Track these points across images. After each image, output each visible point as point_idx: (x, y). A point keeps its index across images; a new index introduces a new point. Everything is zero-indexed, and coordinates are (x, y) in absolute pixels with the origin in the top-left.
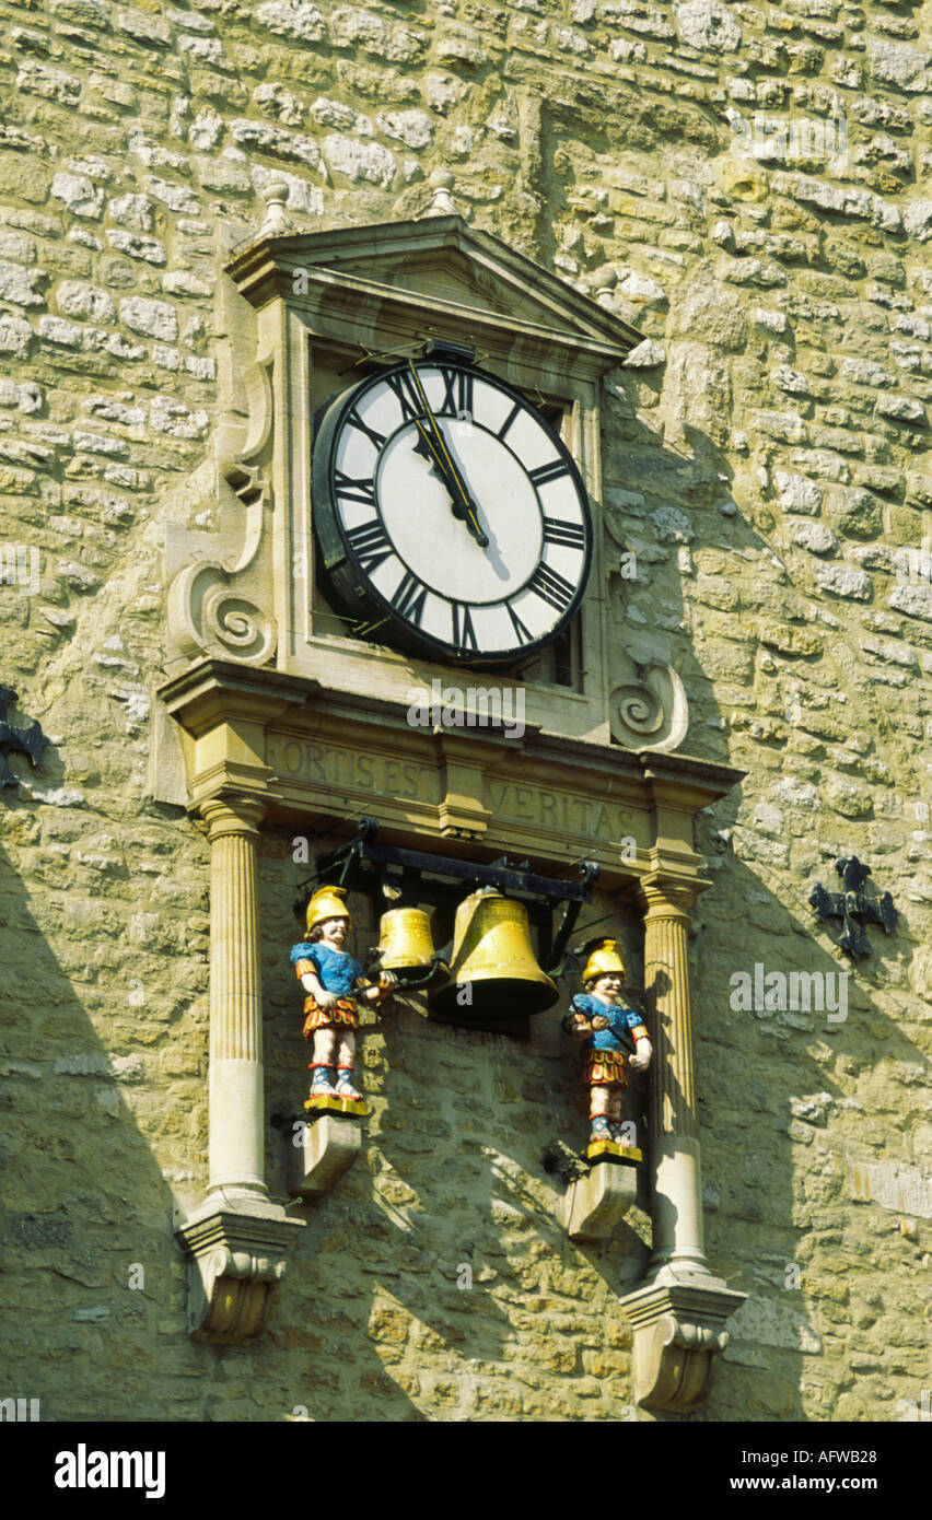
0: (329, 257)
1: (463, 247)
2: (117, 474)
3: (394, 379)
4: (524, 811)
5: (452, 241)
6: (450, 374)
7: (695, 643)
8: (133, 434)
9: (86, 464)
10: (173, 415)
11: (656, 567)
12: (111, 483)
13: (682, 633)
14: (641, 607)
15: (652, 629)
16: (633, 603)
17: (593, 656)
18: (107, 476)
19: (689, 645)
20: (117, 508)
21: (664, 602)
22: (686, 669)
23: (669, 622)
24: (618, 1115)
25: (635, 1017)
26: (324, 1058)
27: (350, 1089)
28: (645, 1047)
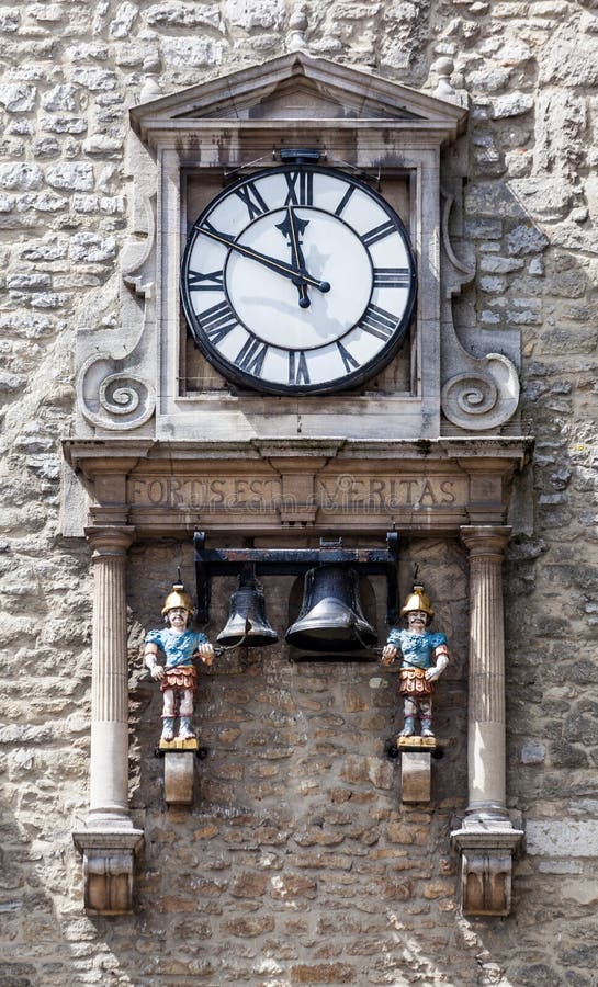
0: (189, 108)
2: (40, 300)
3: (242, 190)
5: (299, 71)
6: (292, 175)
7: (546, 328)
8: (54, 267)
9: (15, 298)
10: (88, 246)
11: (512, 276)
12: (36, 307)
13: (533, 324)
14: (496, 310)
15: (504, 326)
16: (489, 308)
17: (427, 364)
18: (33, 303)
19: (541, 332)
20: (40, 326)
21: (517, 303)
22: (537, 351)
23: (522, 317)
24: (428, 713)
25: (438, 639)
26: (167, 712)
27: (184, 732)
28: (442, 661)
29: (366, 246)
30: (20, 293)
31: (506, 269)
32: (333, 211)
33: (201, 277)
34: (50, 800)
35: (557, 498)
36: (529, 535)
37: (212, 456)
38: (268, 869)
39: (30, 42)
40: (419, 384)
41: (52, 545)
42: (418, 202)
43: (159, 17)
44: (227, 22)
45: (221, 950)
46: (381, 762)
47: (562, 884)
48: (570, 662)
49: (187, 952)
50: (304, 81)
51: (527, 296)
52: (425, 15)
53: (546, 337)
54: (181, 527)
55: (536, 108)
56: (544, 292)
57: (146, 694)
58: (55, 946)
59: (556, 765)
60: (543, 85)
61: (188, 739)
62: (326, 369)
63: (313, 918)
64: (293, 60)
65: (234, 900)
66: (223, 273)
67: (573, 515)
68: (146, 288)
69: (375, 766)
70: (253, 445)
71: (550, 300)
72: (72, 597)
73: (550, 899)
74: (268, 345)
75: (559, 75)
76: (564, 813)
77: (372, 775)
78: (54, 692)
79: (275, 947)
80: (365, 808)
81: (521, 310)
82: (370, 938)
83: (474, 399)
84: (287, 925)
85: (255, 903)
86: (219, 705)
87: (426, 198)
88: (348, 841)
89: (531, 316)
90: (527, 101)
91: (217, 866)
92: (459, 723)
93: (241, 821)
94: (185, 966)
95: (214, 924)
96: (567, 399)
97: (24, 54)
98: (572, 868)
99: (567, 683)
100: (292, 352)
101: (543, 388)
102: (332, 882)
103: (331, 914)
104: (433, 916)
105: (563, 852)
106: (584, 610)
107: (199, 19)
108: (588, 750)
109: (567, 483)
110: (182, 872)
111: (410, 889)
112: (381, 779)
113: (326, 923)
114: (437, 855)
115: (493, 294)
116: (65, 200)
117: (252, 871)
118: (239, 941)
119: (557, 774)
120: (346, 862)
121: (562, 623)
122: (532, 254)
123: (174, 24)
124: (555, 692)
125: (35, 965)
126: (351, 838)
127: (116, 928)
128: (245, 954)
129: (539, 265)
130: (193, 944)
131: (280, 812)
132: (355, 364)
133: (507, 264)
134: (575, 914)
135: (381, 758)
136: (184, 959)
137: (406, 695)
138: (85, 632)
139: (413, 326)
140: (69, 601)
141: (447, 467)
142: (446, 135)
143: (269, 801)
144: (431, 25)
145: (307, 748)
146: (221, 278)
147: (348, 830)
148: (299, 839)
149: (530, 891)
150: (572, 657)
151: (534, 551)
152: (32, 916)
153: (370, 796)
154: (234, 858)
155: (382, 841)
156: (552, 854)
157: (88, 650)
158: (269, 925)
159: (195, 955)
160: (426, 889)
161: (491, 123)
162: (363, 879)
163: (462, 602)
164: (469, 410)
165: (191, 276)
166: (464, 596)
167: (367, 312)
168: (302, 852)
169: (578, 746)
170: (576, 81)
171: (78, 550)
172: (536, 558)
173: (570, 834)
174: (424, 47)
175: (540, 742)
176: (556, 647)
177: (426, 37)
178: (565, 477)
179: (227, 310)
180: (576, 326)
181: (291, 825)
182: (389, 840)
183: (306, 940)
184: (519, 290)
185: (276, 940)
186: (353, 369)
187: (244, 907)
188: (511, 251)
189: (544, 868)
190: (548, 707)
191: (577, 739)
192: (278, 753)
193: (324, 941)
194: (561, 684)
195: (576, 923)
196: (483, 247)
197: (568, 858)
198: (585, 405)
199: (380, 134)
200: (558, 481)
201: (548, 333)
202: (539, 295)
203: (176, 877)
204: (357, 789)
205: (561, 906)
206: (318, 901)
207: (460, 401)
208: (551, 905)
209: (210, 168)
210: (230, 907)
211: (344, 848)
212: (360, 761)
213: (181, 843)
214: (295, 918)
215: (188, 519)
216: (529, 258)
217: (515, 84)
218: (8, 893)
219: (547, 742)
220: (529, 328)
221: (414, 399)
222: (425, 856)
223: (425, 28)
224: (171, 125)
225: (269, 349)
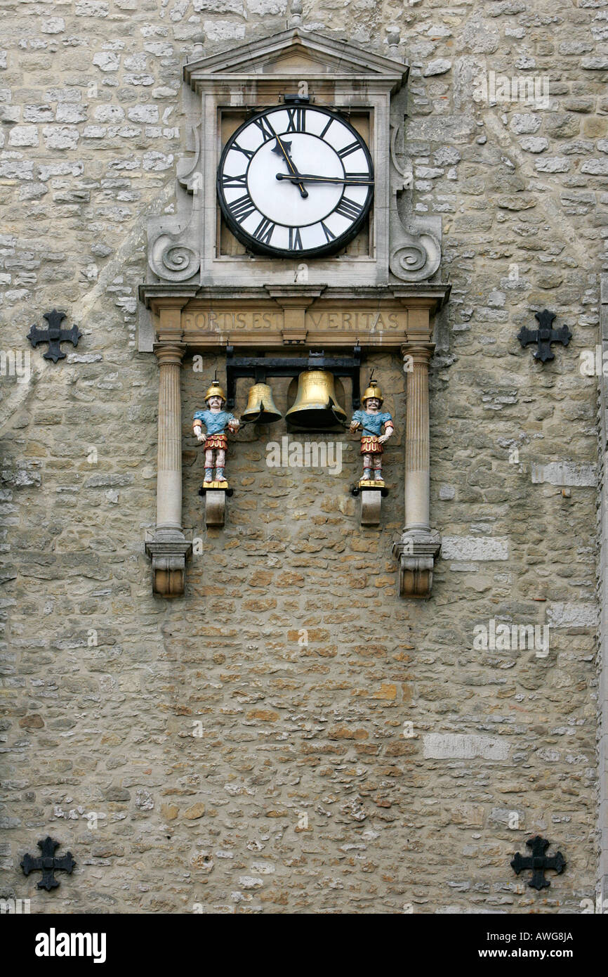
0: (224, 66)
1: (304, 43)
2: (123, 196)
3: (258, 121)
4: (332, 324)
5: (297, 41)
6: (292, 111)
7: (458, 215)
8: (132, 174)
9: (107, 195)
10: (155, 160)
11: (436, 180)
12: (120, 201)
13: (450, 212)
14: (425, 203)
15: (431, 213)
16: (420, 201)
17: (380, 237)
18: (118, 198)
19: (454, 217)
20: (123, 213)
21: (439, 198)
22: (452, 230)
23: (442, 208)
24: (379, 466)
25: (387, 416)
26: (208, 464)
27: (219, 477)
28: (389, 431)
29: (341, 158)
30: (109, 192)
31: (433, 176)
32: (319, 135)
33: (231, 179)
34: (129, 522)
35: (464, 327)
36: (446, 350)
37: (237, 296)
38: (273, 568)
39: (116, 24)
40: (375, 250)
41: (130, 358)
42: (375, 129)
43: (203, 8)
44: (248, 11)
45: (242, 620)
46: (347, 499)
47: (465, 578)
48: (472, 434)
49: (220, 621)
50: (300, 48)
51: (447, 194)
52: (380, 7)
53: (457, 221)
54: (217, 344)
55: (453, 69)
56: (458, 191)
57: (193, 454)
58: (133, 617)
59: (462, 501)
60: (459, 53)
61: (222, 481)
62: (313, 239)
63: (303, 599)
64: (292, 34)
65: (250, 588)
66: (245, 176)
67: (475, 338)
68: (194, 186)
69: (343, 500)
70: (265, 289)
71: (461, 197)
72: (144, 391)
73: (458, 588)
74: (275, 223)
75: (469, 46)
76: (466, 532)
77: (341, 507)
78: (131, 452)
79: (277, 618)
80: (336, 528)
81: (442, 203)
82: (340, 613)
83: (410, 261)
84: (285, 604)
85: (264, 590)
86: (241, 462)
87: (380, 126)
88: (324, 549)
89: (449, 207)
90: (447, 64)
91: (240, 566)
92: (399, 474)
93: (255, 537)
94: (218, 630)
95: (238, 604)
96: (471, 261)
97: (112, 32)
98: (472, 567)
99: (470, 448)
100: (291, 228)
101: (456, 254)
102: (315, 576)
103: (314, 597)
104: (381, 599)
105: (465, 557)
106: (481, 399)
107: (230, 9)
108: (482, 491)
109: (471, 316)
110: (217, 570)
111: (365, 580)
112: (347, 509)
113: (310, 603)
114: (384, 559)
115: (423, 192)
116: (140, 130)
117: (263, 570)
118: (254, 614)
119: (463, 506)
120: (324, 564)
121: (466, 409)
122: (450, 165)
123: (213, 12)
124: (462, 454)
125: (120, 630)
126: (328, 548)
127: (173, 606)
128: (258, 622)
129: (454, 173)
130: (223, 616)
131: (281, 531)
132: (333, 236)
133: (434, 172)
134: (474, 597)
135: (347, 496)
136: (218, 626)
137: (363, 454)
138: (153, 414)
139: (371, 213)
140: (143, 394)
141: (393, 304)
142: (395, 83)
143: (274, 524)
144: (384, 13)
145: (298, 489)
146: (244, 179)
147: (325, 542)
148: (293, 548)
149: (443, 582)
150: (473, 431)
151: (448, 361)
152: (118, 598)
153: (340, 520)
154: (250, 560)
155: (347, 550)
156: (459, 559)
157: (154, 425)
158: (273, 604)
159: (225, 623)
160: (375, 581)
161: (423, 78)
162: (335, 575)
163: (401, 395)
164: (407, 268)
165: (224, 178)
166: (402, 390)
167: (340, 202)
168: (295, 556)
169: (476, 488)
170: (481, 50)
171: (148, 361)
172: (450, 366)
173: (470, 546)
174: (379, 28)
175: (452, 486)
176: (463, 425)
177: (381, 21)
178: (470, 313)
179: (248, 200)
180: (479, 213)
181: (288, 539)
182: (352, 550)
183: (298, 614)
184: (441, 190)
185: (278, 614)
186: (331, 239)
187: (258, 592)
188: (436, 164)
189: (454, 567)
190: (457, 464)
191: (475, 484)
192: (280, 493)
193: (309, 615)
194: (465, 448)
195: (473, 603)
196: (417, 161)
197: (470, 561)
198: (483, 266)
199: (350, 83)
200: (465, 315)
201: (459, 218)
202: (454, 193)
203: (212, 573)
204: (332, 516)
205: (464, 592)
206: (305, 588)
207: (402, 261)
208: (458, 591)
209: (237, 107)
210: (248, 593)
211: (322, 554)
212: (334, 497)
213: (216, 551)
214: (291, 600)
215: (222, 339)
216: (447, 168)
217: (439, 52)
218: (102, 584)
219: (457, 486)
220: (446, 215)
221: (371, 260)
222: (376, 560)
223: (380, 15)
224: (212, 77)
225: (276, 227)
